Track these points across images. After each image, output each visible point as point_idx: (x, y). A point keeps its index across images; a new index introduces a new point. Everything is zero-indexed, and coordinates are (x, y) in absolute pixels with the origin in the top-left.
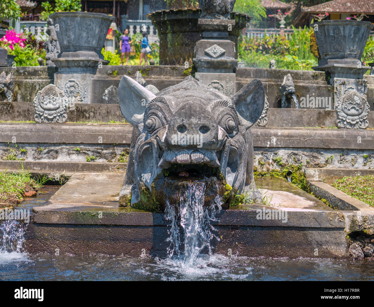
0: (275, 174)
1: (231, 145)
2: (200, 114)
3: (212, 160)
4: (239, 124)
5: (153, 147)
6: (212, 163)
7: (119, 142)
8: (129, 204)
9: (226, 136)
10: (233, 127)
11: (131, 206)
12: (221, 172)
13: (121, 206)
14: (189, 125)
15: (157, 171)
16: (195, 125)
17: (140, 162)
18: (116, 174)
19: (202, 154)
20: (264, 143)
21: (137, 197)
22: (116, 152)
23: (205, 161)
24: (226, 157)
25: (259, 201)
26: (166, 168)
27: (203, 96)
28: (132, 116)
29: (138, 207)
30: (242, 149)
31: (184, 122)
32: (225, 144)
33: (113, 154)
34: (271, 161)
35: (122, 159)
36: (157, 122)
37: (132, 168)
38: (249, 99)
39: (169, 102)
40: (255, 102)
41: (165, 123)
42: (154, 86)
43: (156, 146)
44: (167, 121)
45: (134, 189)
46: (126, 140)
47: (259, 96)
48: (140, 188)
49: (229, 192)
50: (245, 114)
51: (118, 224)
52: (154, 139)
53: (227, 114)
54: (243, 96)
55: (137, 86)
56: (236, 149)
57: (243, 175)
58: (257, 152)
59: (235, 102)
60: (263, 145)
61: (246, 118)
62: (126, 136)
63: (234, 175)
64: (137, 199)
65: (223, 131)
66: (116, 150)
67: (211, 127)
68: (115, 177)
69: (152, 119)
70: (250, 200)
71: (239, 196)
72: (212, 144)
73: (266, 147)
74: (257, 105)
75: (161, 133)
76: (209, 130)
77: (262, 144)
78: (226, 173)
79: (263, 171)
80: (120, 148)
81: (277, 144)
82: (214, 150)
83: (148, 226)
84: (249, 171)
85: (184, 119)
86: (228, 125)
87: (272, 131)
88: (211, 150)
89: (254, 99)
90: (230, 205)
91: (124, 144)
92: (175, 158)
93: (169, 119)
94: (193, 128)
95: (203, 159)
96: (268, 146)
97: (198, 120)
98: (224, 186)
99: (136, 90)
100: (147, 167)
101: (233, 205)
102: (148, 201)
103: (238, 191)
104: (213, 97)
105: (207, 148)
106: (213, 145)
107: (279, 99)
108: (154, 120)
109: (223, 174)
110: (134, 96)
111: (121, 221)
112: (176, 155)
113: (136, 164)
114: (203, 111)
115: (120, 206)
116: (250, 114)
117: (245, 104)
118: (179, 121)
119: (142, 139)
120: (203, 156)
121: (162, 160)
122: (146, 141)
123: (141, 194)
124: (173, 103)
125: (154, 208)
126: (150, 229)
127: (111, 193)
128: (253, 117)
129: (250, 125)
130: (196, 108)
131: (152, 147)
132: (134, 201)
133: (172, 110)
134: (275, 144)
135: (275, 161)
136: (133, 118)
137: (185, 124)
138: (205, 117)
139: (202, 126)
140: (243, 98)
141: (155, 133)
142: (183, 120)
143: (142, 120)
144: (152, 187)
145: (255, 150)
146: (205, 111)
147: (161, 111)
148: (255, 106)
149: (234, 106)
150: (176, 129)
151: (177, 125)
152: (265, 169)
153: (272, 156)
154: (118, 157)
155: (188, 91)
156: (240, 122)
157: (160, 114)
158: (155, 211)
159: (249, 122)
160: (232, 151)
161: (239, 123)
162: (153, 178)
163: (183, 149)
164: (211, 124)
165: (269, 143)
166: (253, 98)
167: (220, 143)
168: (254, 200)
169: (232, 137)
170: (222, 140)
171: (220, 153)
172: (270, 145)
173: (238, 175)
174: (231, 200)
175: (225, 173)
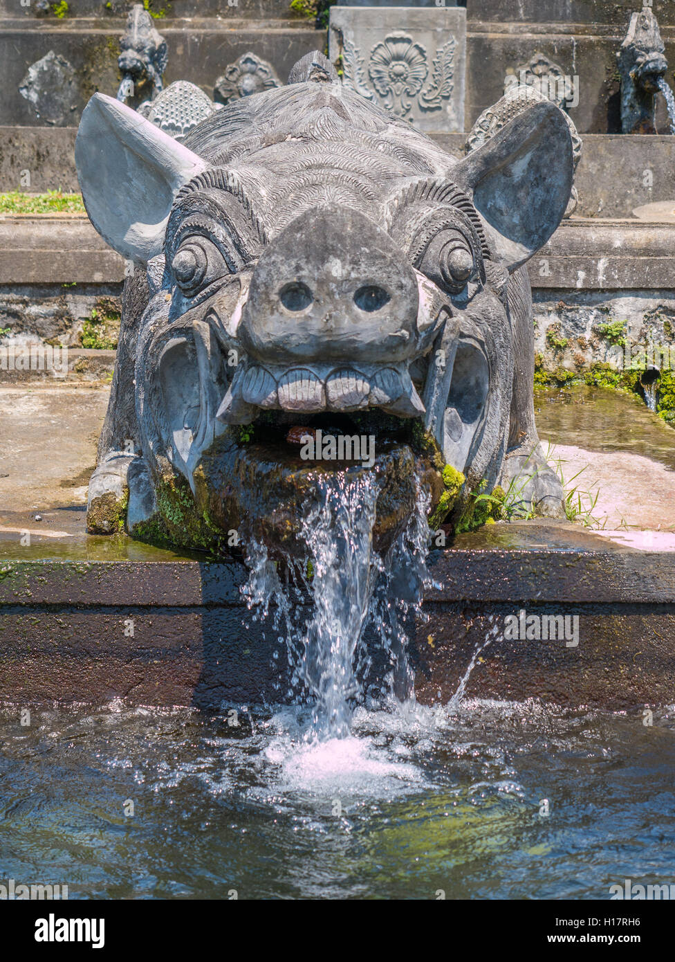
0: (603, 377)
1: (462, 335)
2: (356, 246)
3: (400, 397)
4: (488, 254)
5: (199, 348)
6: (397, 407)
7: (80, 278)
8: (121, 523)
9: (446, 308)
10: (466, 271)
11: (126, 530)
12: (428, 429)
13: (96, 531)
14: (321, 283)
15: (213, 428)
16: (340, 283)
17: (155, 390)
18: (74, 392)
19: (366, 378)
20: (567, 274)
21: (148, 502)
22: (73, 312)
23: (375, 401)
24: (442, 379)
25: (553, 507)
26: (244, 421)
27: (365, 166)
28: (125, 228)
29: (151, 535)
30: (497, 341)
31: (303, 273)
32: (440, 335)
33: (61, 317)
34: (588, 335)
35: (90, 335)
36: (212, 262)
37: (127, 397)
38: (519, 168)
39: (249, 191)
40: (540, 180)
41: (239, 264)
42: (194, 87)
43: (208, 345)
44: (246, 258)
45: (137, 475)
46: (103, 270)
47: (552, 161)
48: (158, 477)
49: (455, 491)
50: (506, 218)
51: (87, 601)
52: (201, 323)
53: (446, 227)
54: (500, 159)
55: (140, 130)
56: (477, 345)
57: (502, 425)
58: (542, 306)
59: (471, 181)
60: (563, 282)
61: (509, 232)
62: (103, 255)
63: (469, 431)
64: (148, 509)
65: (433, 291)
66: (71, 306)
67: (393, 288)
68: (69, 403)
69: (193, 247)
70: (525, 505)
71: (486, 497)
72: (398, 345)
73: (574, 289)
74: (548, 191)
75: (226, 304)
76: (388, 300)
77: (557, 279)
78: (445, 429)
79: (562, 369)
80: (84, 298)
81: (609, 278)
82: (404, 361)
83: (185, 606)
84: (520, 402)
85: (302, 264)
86: (450, 267)
87: (594, 236)
88: (395, 366)
89: (538, 169)
90: (458, 530)
91: (98, 285)
92: (273, 395)
93: (250, 250)
94: (333, 293)
95: (367, 396)
96: (579, 285)
97: (348, 267)
98: (439, 474)
99: (138, 144)
100: (180, 407)
101: (466, 526)
102: (186, 521)
103: (485, 482)
104: (398, 166)
105: (381, 359)
106: (401, 348)
107: (612, 93)
108: (199, 251)
109: (435, 434)
110: (130, 163)
111: (98, 591)
112: (278, 384)
113: (142, 396)
114: (366, 235)
115: (91, 533)
116: (522, 218)
117: (507, 186)
118: (284, 269)
119: (160, 314)
120: (367, 386)
121: (228, 399)
122: (175, 323)
123: (159, 496)
124: (263, 192)
125: (204, 544)
126: (193, 617)
127: (60, 471)
128: (533, 229)
129: (524, 256)
130: (344, 225)
131: (194, 344)
132: (138, 515)
133: (261, 220)
134: (601, 278)
135: (602, 335)
136: (128, 237)
137: (305, 281)
138: (373, 258)
139: (363, 288)
140: (498, 165)
141: (205, 298)
142: (298, 268)
143: (159, 244)
144: (198, 478)
145: (535, 300)
146: (372, 237)
147: (224, 220)
148: (540, 192)
149: (469, 194)
150: (274, 297)
151: (278, 286)
152: (568, 363)
153: (592, 317)
154: (79, 328)
155: (312, 145)
156: (490, 246)
157: (220, 231)
158: (209, 553)
159: (519, 246)
160: (464, 355)
161: (483, 253)
162: (200, 450)
163: (300, 363)
164: (395, 278)
165: (582, 274)
166: (534, 166)
167: (423, 334)
168: (538, 505)
169: (462, 305)
170: (429, 325)
171: (423, 369)
172: (585, 281)
173: (483, 429)
174: (460, 514)
175: (442, 429)
